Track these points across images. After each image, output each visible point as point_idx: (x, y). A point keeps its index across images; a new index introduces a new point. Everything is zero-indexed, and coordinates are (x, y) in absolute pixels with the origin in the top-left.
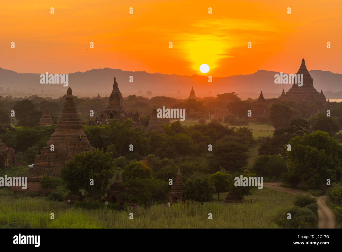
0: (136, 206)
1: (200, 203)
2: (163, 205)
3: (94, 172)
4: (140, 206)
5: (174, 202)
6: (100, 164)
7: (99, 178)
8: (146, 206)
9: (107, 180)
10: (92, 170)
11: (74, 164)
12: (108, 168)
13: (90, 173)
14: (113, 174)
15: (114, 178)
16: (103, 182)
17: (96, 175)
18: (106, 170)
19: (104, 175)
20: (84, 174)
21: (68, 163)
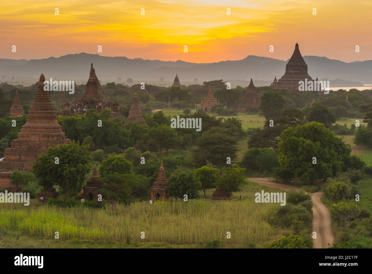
0: (115, 203)
2: (145, 202)
3: (69, 166)
4: (119, 203)
5: (157, 199)
6: (76, 158)
7: (75, 173)
8: (126, 204)
9: (83, 175)
10: (67, 165)
11: (48, 158)
12: (84, 162)
13: (64, 168)
14: (90, 169)
15: (91, 173)
16: (79, 177)
17: (72, 170)
18: (82, 165)
19: (80, 170)
20: (58, 169)
21: (41, 157)
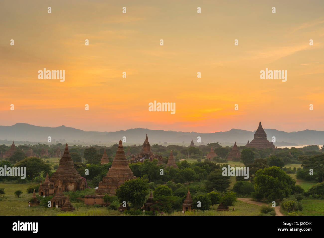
0: (163, 213)
1: (202, 211)
2: (180, 212)
3: (136, 192)
4: (165, 213)
5: (186, 210)
6: (140, 187)
7: (140, 195)
8: (169, 213)
9: (145, 197)
10: (135, 191)
11: (124, 187)
12: (145, 189)
13: (134, 192)
14: (148, 193)
15: (149, 195)
16: (142, 198)
17: (138, 194)
18: (144, 191)
19: (143, 194)
20: (131, 193)
21: (121, 186)
